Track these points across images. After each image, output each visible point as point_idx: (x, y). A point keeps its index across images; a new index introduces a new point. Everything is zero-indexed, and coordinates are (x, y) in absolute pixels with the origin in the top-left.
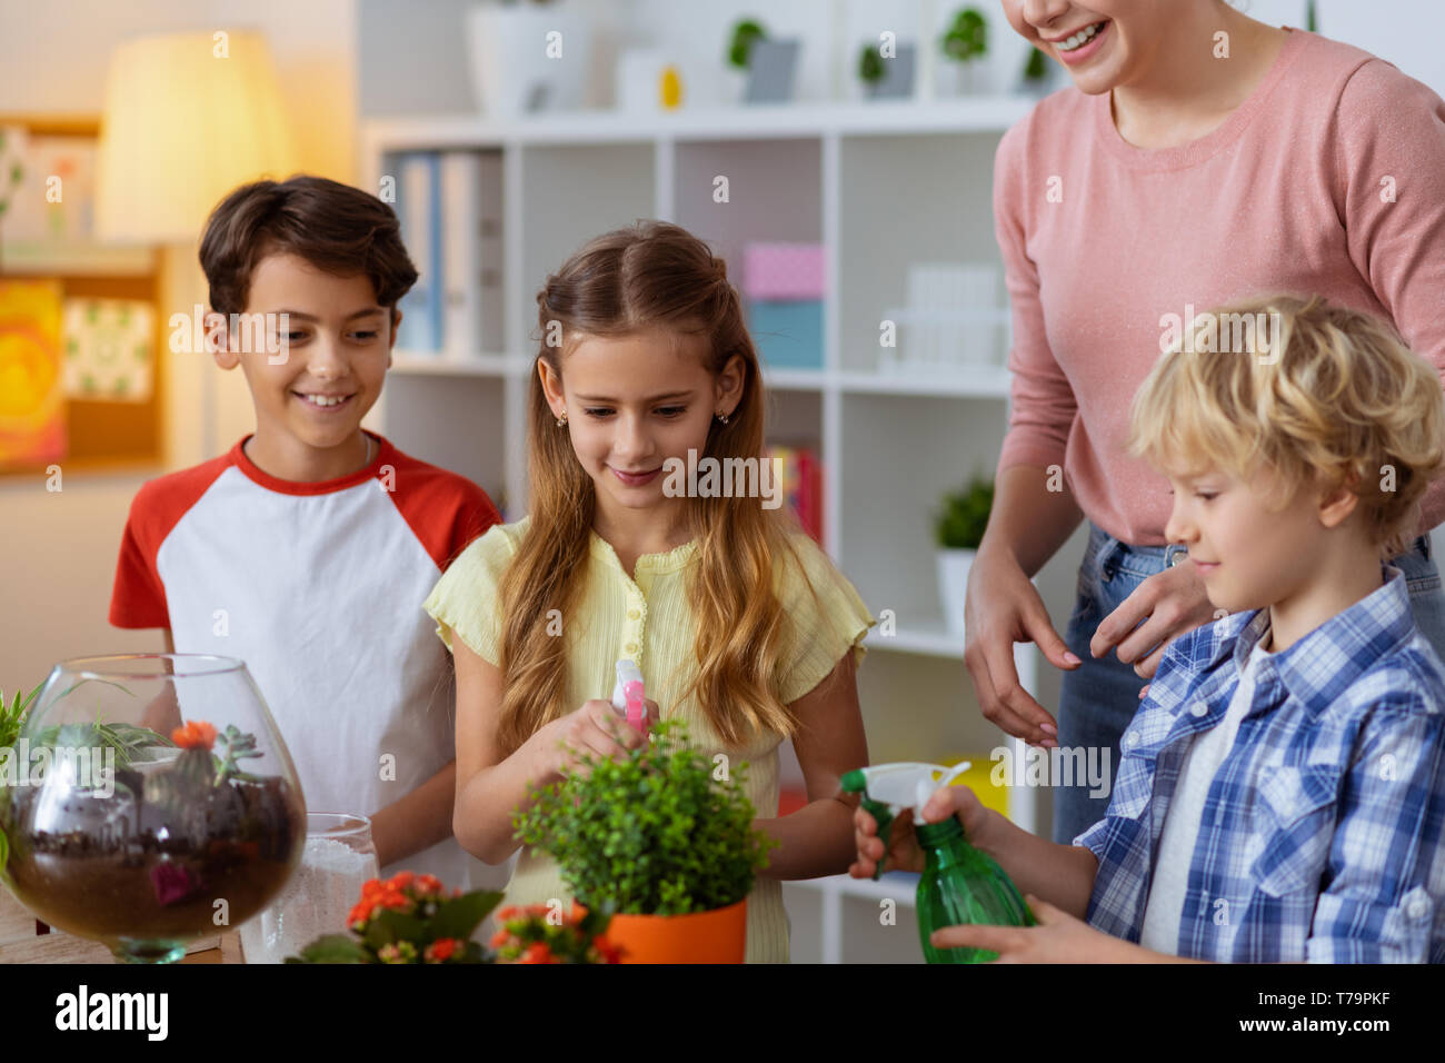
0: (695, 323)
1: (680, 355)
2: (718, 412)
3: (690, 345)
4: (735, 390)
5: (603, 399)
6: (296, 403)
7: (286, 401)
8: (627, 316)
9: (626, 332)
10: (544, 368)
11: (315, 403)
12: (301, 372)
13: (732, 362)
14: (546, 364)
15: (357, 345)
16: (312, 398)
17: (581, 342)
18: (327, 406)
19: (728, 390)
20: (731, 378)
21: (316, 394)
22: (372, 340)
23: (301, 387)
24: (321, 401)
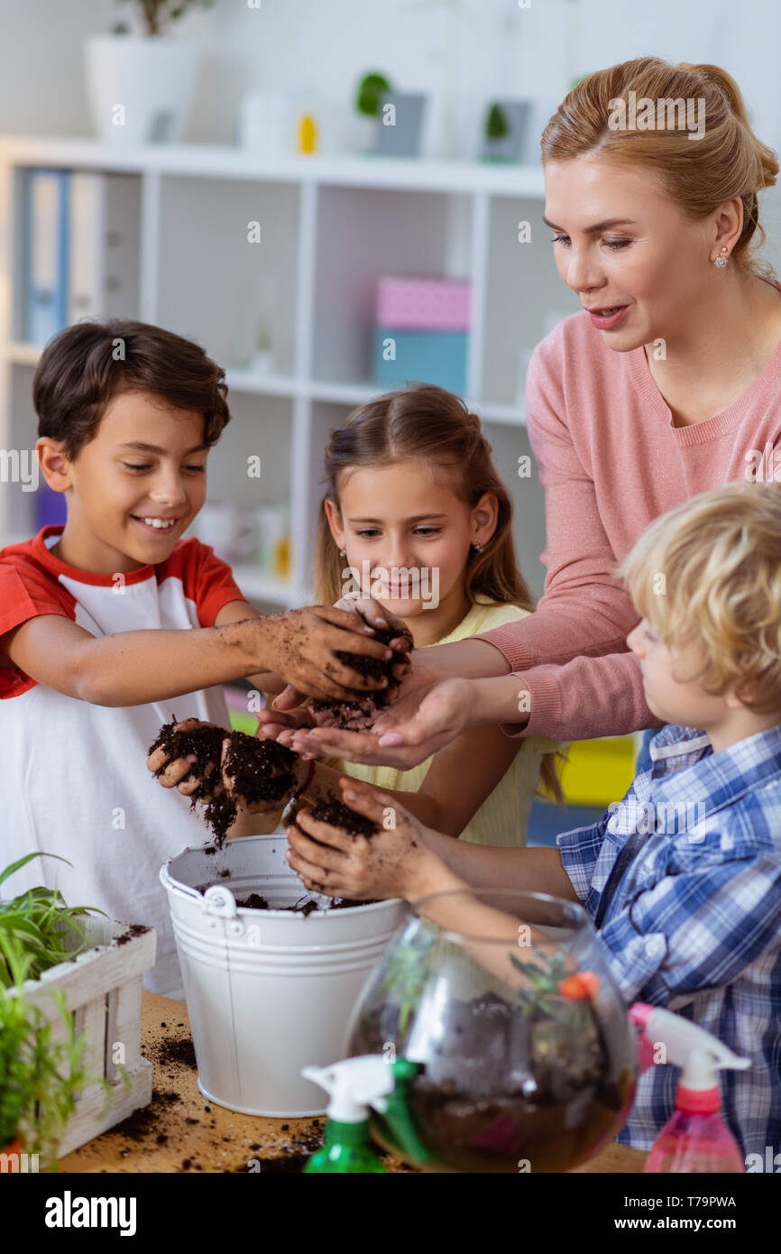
0: (448, 457)
1: (438, 484)
2: (475, 541)
3: (444, 475)
4: (489, 524)
5: (370, 521)
6: (133, 526)
7: (125, 524)
8: (390, 450)
9: (389, 462)
10: (329, 506)
11: (151, 525)
12: (143, 498)
13: (485, 498)
14: (331, 503)
15: (189, 475)
16: (148, 521)
17: (351, 474)
18: (161, 528)
19: (484, 525)
20: (484, 513)
21: (154, 518)
22: (199, 472)
23: (140, 512)
24: (157, 523)
